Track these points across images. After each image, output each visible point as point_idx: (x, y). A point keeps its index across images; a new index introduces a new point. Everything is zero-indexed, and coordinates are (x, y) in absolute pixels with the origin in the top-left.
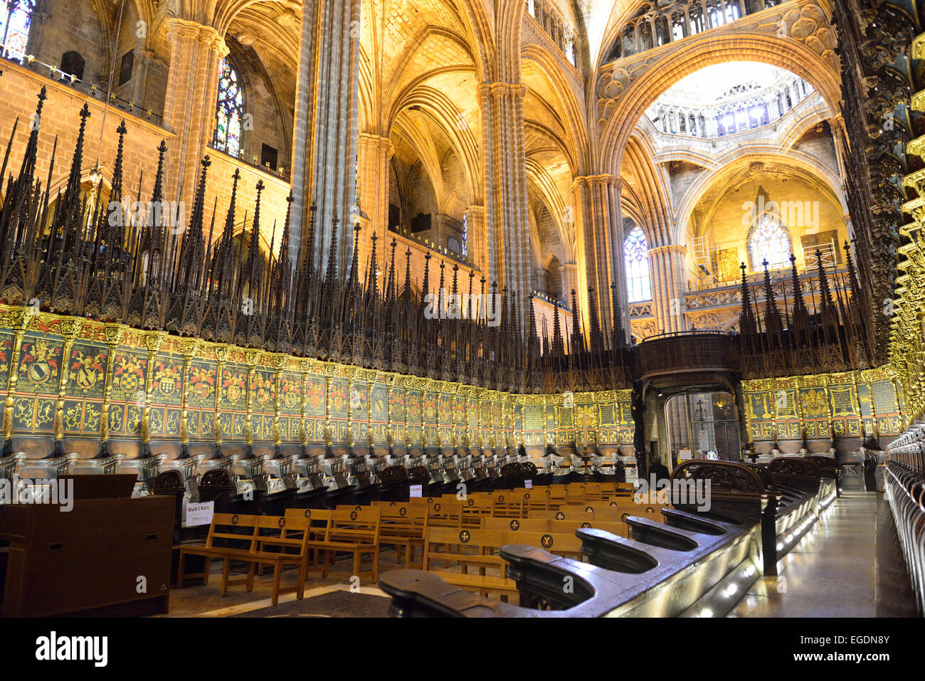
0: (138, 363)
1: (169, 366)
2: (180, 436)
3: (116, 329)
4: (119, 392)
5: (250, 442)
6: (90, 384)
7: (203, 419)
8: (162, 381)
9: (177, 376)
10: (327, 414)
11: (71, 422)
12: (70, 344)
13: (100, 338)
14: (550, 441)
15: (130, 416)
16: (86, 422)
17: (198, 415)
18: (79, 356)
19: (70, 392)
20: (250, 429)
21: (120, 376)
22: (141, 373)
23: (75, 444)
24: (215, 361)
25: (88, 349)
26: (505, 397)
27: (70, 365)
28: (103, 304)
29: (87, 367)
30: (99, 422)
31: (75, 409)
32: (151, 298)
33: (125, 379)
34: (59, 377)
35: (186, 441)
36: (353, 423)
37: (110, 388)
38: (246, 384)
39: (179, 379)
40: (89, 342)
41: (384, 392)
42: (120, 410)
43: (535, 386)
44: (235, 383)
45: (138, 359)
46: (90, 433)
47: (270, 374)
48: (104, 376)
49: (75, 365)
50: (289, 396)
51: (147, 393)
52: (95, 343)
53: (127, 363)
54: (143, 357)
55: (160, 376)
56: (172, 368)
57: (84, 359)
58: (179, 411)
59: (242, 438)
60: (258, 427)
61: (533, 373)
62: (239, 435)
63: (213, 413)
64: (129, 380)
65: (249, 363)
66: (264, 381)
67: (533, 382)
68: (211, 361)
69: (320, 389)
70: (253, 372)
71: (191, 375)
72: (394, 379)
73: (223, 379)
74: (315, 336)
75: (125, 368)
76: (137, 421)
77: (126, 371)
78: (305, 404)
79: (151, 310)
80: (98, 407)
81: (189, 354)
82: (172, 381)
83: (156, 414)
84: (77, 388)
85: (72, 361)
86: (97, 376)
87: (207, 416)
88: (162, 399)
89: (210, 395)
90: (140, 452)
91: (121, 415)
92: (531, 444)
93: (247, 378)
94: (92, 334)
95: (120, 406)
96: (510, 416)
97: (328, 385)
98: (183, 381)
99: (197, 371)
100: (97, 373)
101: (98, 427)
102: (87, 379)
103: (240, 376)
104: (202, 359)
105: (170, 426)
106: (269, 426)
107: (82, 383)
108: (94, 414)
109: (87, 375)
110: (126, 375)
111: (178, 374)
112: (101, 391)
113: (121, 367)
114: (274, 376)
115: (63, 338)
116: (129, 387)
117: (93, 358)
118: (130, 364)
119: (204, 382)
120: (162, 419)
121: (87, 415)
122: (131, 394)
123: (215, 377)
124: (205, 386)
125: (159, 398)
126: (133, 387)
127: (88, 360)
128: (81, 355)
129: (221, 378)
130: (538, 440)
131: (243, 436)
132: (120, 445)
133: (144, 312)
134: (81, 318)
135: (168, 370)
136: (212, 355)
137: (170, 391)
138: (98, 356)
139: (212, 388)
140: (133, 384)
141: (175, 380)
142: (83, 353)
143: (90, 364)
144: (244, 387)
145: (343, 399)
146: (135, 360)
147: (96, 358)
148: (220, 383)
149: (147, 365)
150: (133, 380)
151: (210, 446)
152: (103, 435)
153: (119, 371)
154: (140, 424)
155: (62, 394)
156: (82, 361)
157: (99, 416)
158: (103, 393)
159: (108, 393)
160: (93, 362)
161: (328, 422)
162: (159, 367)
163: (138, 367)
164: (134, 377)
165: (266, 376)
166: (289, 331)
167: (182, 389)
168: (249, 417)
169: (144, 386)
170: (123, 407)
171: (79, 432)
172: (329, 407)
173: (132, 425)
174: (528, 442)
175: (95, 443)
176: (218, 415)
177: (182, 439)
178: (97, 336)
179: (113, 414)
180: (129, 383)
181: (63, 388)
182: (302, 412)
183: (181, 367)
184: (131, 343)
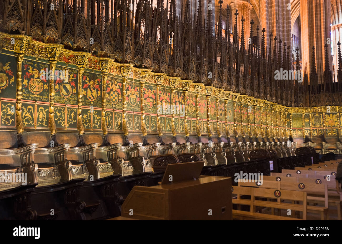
0: (117, 85)
1: (133, 87)
2: (141, 131)
3: (107, 62)
4: (109, 103)
5: (175, 135)
6: (94, 98)
7: (152, 120)
8: (130, 97)
9: (137, 93)
10: (208, 118)
11: (86, 123)
12: (82, 71)
13: (97, 68)
14: (307, 134)
15: (116, 119)
16: (94, 123)
17: (149, 118)
18: (87, 80)
19: (84, 103)
20: (174, 127)
21: (109, 93)
22: (119, 92)
23: (89, 137)
24: (155, 85)
25: (91, 75)
26: (283, 108)
27: (83, 86)
28: (103, 44)
29: (91, 87)
30: (100, 122)
31: (87, 114)
32: (127, 41)
33: (112, 95)
34: (77, 93)
35: (146, 135)
36: (219, 123)
37: (105, 101)
38: (171, 99)
39: (138, 95)
40: (92, 70)
41: (232, 105)
42: (111, 115)
43: (300, 102)
44: (165, 98)
45: (118, 82)
46: (96, 130)
47: (181, 93)
48: (101, 93)
49: (85, 85)
50: (190, 107)
51: (124, 104)
52: (95, 71)
53: (112, 85)
54: (120, 81)
55: (129, 94)
56: (134, 89)
57: (89, 81)
58: (140, 116)
59: (170, 132)
60: (177, 126)
61: (299, 95)
62: (169, 130)
63: (156, 117)
64: (114, 96)
65: (172, 86)
66: (179, 97)
67: (299, 100)
68: (153, 84)
69: (204, 103)
70: (174, 92)
71: (144, 93)
72: (238, 97)
73: (160, 96)
74: (206, 70)
75: (111, 88)
76: (119, 122)
77: (112, 90)
78: (198, 112)
79: (127, 49)
80: (99, 113)
81: (143, 80)
82: (135, 97)
83: (128, 117)
84: (87, 101)
85: (84, 83)
86: (97, 93)
87: (153, 119)
88: (131, 108)
89: (154, 106)
90: (123, 142)
91: (111, 119)
92: (295, 136)
93: (171, 96)
94: (93, 65)
95: (110, 112)
96: (284, 120)
97: (207, 100)
98: (140, 97)
99: (147, 90)
100: (97, 91)
101: (100, 126)
102: (92, 95)
103: (167, 94)
104: (149, 83)
105: (136, 125)
106: (182, 125)
107: (90, 98)
108: (98, 118)
109: (92, 92)
110: (112, 93)
111: (138, 93)
112: (100, 102)
113: (109, 87)
114: (183, 94)
115: (77, 67)
116: (114, 100)
117: (94, 81)
118: (113, 85)
119: (151, 98)
120: (132, 120)
121: (94, 118)
122: (115, 105)
123: (155, 94)
124: (151, 100)
125: (129, 107)
126: (116, 100)
127: (92, 82)
128: (88, 79)
129: (158, 95)
130: (300, 134)
131: (171, 131)
132: (113, 137)
133: (125, 50)
134: (89, 53)
135: (132, 89)
136: (154, 81)
137: (135, 103)
138: (97, 80)
139: (155, 101)
140: (116, 98)
141: (137, 96)
142: (89, 77)
143: (93, 85)
144: (169, 101)
145: (214, 109)
146: (116, 83)
147: (96, 81)
148: (159, 98)
149: (122, 86)
150: (116, 96)
151: (156, 137)
152: (104, 131)
153: (109, 90)
154: (121, 124)
155: (80, 104)
156: (88, 83)
157: (100, 119)
158: (101, 104)
159: (104, 104)
160: (94, 83)
161: (208, 122)
162: (128, 88)
163: (118, 87)
164: (116, 93)
165: (179, 94)
166: (194, 66)
167: (141, 102)
168: (173, 119)
169: (122, 100)
170: (112, 113)
171: (90, 129)
172: (209, 114)
173: (117, 124)
174: (294, 134)
175: (100, 136)
176: (159, 118)
177: (143, 133)
178: (95, 66)
179: (107, 117)
180: (114, 98)
181: (80, 100)
182: (197, 117)
183: (138, 88)
184: (113, 72)
